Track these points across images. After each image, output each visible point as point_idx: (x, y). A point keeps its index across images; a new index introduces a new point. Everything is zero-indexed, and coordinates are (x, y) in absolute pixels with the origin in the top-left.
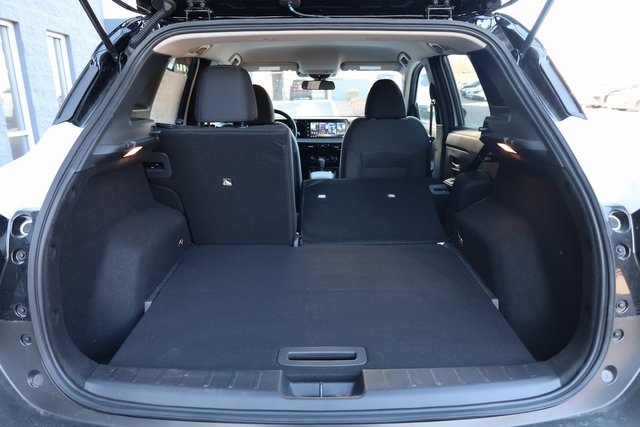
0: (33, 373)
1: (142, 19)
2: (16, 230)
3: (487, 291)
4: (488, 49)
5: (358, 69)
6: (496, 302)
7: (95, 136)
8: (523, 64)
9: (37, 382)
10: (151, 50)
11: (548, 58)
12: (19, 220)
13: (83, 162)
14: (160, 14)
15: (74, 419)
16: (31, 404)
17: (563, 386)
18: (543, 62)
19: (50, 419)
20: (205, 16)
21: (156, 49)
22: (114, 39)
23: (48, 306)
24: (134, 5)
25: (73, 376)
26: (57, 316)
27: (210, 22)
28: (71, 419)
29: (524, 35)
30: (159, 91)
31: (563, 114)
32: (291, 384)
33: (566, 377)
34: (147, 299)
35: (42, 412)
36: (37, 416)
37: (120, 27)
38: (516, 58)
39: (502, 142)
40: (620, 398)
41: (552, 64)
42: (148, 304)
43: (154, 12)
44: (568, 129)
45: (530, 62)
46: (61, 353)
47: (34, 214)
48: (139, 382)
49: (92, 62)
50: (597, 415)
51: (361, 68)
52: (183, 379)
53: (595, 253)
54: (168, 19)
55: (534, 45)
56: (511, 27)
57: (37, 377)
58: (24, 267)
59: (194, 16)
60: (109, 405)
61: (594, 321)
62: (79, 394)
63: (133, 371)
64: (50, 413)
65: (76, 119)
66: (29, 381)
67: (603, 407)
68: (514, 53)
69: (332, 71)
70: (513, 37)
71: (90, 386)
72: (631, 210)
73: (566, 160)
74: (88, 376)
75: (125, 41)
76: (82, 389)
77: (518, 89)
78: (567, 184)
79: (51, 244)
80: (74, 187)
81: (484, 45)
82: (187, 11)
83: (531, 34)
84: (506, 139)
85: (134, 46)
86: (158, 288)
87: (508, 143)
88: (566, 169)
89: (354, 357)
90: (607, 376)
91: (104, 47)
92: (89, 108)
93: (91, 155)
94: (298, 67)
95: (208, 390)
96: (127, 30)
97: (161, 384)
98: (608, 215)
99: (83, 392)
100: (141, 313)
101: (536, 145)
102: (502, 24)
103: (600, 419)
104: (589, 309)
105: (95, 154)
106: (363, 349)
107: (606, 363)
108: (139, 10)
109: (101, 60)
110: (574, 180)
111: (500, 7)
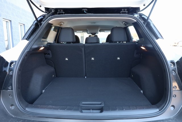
1: (46, 14)
2: (10, 66)
3: (140, 89)
4: (137, 22)
5: (104, 32)
6: (142, 91)
7: (32, 43)
8: (146, 26)
9: (13, 108)
10: (48, 22)
11: (153, 24)
12: (12, 63)
13: (29, 49)
14: (51, 13)
15: (22, 118)
16: (11, 114)
17: (159, 111)
18: (152, 25)
19: (16, 118)
20: (62, 14)
21: (49, 22)
22: (39, 19)
23: (17, 86)
24: (44, 11)
25: (22, 106)
26: (19, 90)
28: (21, 118)
29: (146, 18)
31: (157, 38)
32: (83, 111)
33: (160, 108)
34: (43, 90)
35: (13, 116)
37: (40, 16)
38: (145, 24)
39: (142, 46)
40: (176, 115)
41: (154, 25)
42: (43, 91)
43: (49, 12)
44: (158, 42)
45: (148, 25)
46: (20, 100)
47: (16, 61)
48: (40, 108)
49: (33, 25)
50: (169, 119)
52: (53, 108)
54: (53, 14)
55: (149, 21)
56: (143, 16)
57: (13, 106)
58: (12, 76)
59: (59, 14)
60: (32, 114)
61: (167, 92)
63: (39, 106)
64: (16, 117)
65: (28, 39)
66: (11, 107)
67: (172, 117)
68: (144, 23)
69: (97, 32)
70: (144, 19)
71: (27, 109)
72: (175, 61)
73: (157, 48)
74: (27, 107)
75: (41, 20)
76: (25, 110)
77: (145, 32)
78: (158, 55)
79: (19, 70)
80: (26, 55)
81: (136, 21)
82: (58, 13)
83: (148, 18)
85: (44, 21)
86: (46, 87)
88: (158, 51)
89: (101, 104)
90: (172, 108)
91: (36, 21)
92: (31, 36)
93: (31, 48)
94: (87, 31)
95: (59, 110)
96: (42, 17)
97: (47, 109)
98: (169, 63)
100: (42, 93)
101: (150, 46)
102: (141, 15)
104: (166, 89)
106: (104, 102)
107: (171, 104)
108: (45, 12)
109: (35, 24)
110: (160, 54)
111: (140, 11)
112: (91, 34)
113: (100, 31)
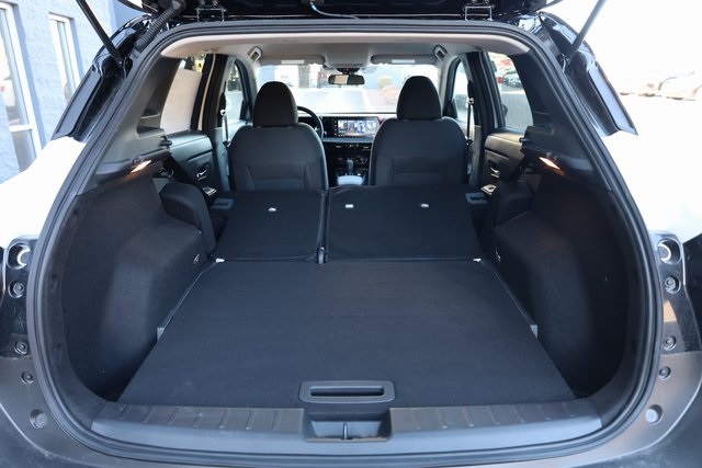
0: (35, 413)
1: (149, 17)
2: (12, 261)
3: (525, 315)
4: (531, 53)
5: (390, 63)
6: (534, 328)
7: (97, 153)
8: (568, 71)
9: (40, 422)
10: (159, 54)
11: (597, 64)
12: (15, 250)
13: (84, 185)
14: (167, 14)
15: (81, 462)
16: (35, 446)
17: (604, 427)
18: (591, 68)
19: (56, 461)
20: (218, 17)
21: (164, 53)
22: (116, 42)
23: (50, 341)
24: (140, 4)
25: (79, 416)
26: (61, 351)
27: (223, 23)
28: (78, 462)
29: (571, 38)
30: (171, 92)
31: (611, 128)
32: (314, 424)
33: (607, 417)
34: (159, 325)
35: (47, 454)
36: (41, 458)
37: (124, 27)
38: (562, 64)
39: (545, 157)
40: (665, 439)
41: (601, 71)
42: (161, 330)
43: (161, 10)
44: (616, 146)
45: (577, 69)
46: (65, 391)
47: (32, 243)
48: (151, 422)
49: (94, 69)
50: (639, 457)
51: (393, 61)
52: (196, 419)
53: (643, 286)
54: (178, 18)
55: (582, 50)
56: (557, 28)
57: (40, 416)
58: (22, 302)
59: (206, 16)
60: (118, 448)
61: (639, 358)
62: (85, 435)
63: (144, 409)
64: (56, 455)
65: (77, 133)
66: (32, 421)
67: (646, 448)
68: (559, 58)
69: (361, 65)
70: (558, 39)
71: (97, 427)
73: (613, 181)
74: (96, 416)
75: (129, 44)
76: (89, 429)
77: (563, 100)
78: (614, 208)
79: (52, 275)
80: (75, 212)
81: (526, 49)
82: (198, 9)
83: (580, 37)
84: (548, 154)
85: (141, 49)
86: (172, 313)
87: (551, 159)
88: (613, 192)
89: (380, 393)
90: (651, 415)
91: (106, 51)
92: (91, 120)
93: (93, 175)
94: (324, 61)
95: (223, 433)
96: (132, 31)
97: (173, 425)
98: (657, 244)
99: (89, 433)
100: (153, 341)
101: (582, 164)
102: (548, 25)
103: (642, 463)
104: (634, 344)
105: (98, 173)
106: (391, 384)
107: (652, 402)
108: (145, 9)
109: (103, 66)
110: (621, 205)
111: (546, 6)
112: (339, 70)
113: (374, 60)
